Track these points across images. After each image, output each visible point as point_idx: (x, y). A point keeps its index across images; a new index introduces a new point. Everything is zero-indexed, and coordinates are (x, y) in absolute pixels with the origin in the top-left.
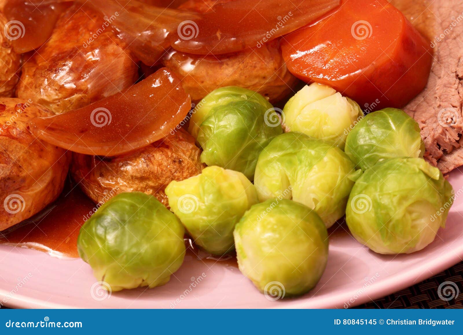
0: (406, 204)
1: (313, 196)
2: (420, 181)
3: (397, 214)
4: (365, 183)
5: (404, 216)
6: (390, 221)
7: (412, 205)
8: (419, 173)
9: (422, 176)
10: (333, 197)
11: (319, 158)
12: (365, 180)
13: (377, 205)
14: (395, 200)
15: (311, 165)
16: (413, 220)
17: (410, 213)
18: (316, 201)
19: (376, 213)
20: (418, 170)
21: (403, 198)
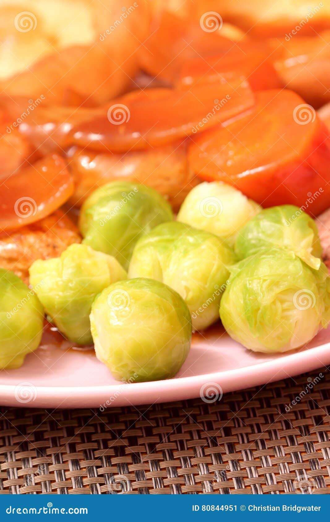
0: (277, 290)
1: (184, 283)
2: (295, 268)
3: (266, 299)
4: (239, 270)
5: (274, 303)
6: (258, 309)
7: (283, 292)
8: (296, 259)
9: (299, 264)
10: (207, 286)
11: (196, 245)
12: (240, 268)
13: (247, 291)
14: (265, 284)
15: (186, 252)
16: (284, 310)
17: (282, 302)
18: (187, 289)
19: (245, 299)
20: (294, 257)
21: (275, 284)
